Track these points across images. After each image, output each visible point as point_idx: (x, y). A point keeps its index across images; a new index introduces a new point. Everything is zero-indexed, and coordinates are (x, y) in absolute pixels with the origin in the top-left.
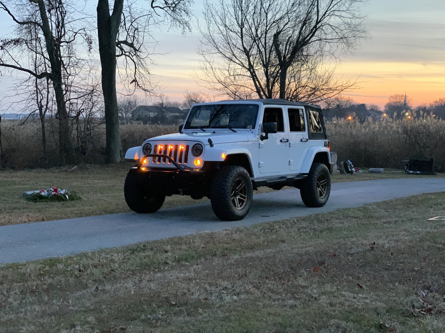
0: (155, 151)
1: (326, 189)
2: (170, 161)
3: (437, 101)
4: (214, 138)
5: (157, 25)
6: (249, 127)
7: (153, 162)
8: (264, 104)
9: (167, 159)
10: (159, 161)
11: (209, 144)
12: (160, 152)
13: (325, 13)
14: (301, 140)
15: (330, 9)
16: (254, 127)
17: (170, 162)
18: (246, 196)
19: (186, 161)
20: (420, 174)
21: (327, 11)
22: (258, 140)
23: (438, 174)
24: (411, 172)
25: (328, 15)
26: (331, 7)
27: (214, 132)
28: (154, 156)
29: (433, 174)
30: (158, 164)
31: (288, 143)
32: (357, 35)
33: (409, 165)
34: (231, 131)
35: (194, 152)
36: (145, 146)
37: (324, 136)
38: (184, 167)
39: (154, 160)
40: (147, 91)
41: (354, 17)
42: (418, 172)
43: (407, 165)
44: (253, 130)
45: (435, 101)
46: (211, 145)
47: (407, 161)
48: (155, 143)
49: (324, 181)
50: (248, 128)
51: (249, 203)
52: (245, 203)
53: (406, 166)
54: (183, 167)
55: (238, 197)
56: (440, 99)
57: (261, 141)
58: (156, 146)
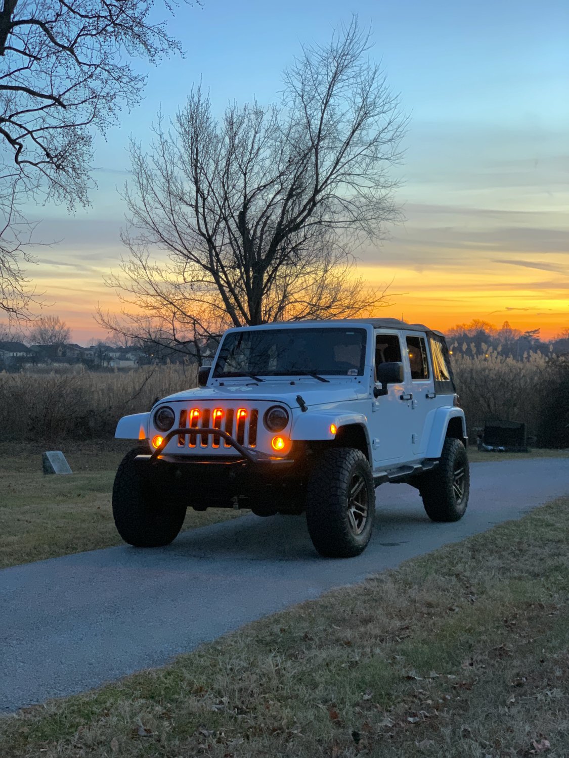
0: (182, 423)
1: (463, 486)
2: (229, 441)
3: (453, 329)
4: (304, 395)
5: (29, 192)
6: (352, 372)
7: (179, 445)
8: (375, 328)
9: (222, 439)
10: (193, 441)
11: (298, 406)
12: (194, 424)
13: (328, 179)
14: (427, 396)
15: (338, 170)
16: (361, 373)
17: (228, 443)
18: (365, 507)
19: (253, 440)
20: (506, 451)
21: (331, 174)
22: (370, 397)
23: (534, 450)
24: (490, 448)
25: (332, 182)
26: (338, 167)
27: (292, 383)
28: (181, 433)
29: (526, 451)
30: (189, 449)
31: (410, 401)
32: (381, 216)
33: (483, 435)
34: (316, 380)
35: (269, 422)
36: (159, 413)
37: (451, 387)
38: (255, 453)
39: (181, 440)
40: (13, 311)
41: (377, 185)
42: (502, 448)
43: (480, 436)
44: (359, 378)
45: (450, 328)
46: (304, 409)
47: (480, 429)
48: (183, 406)
49: (459, 471)
50: (349, 373)
51: (370, 520)
52: (364, 520)
53: (478, 439)
54: (252, 453)
55: (353, 510)
56: (458, 326)
57: (374, 399)
58: (184, 413)
